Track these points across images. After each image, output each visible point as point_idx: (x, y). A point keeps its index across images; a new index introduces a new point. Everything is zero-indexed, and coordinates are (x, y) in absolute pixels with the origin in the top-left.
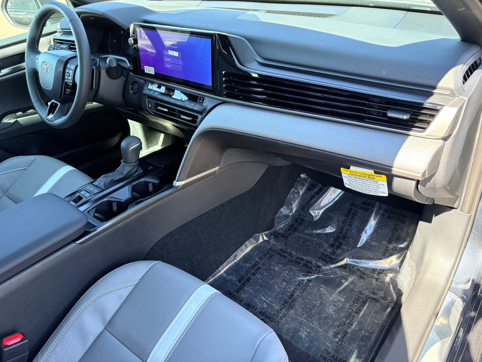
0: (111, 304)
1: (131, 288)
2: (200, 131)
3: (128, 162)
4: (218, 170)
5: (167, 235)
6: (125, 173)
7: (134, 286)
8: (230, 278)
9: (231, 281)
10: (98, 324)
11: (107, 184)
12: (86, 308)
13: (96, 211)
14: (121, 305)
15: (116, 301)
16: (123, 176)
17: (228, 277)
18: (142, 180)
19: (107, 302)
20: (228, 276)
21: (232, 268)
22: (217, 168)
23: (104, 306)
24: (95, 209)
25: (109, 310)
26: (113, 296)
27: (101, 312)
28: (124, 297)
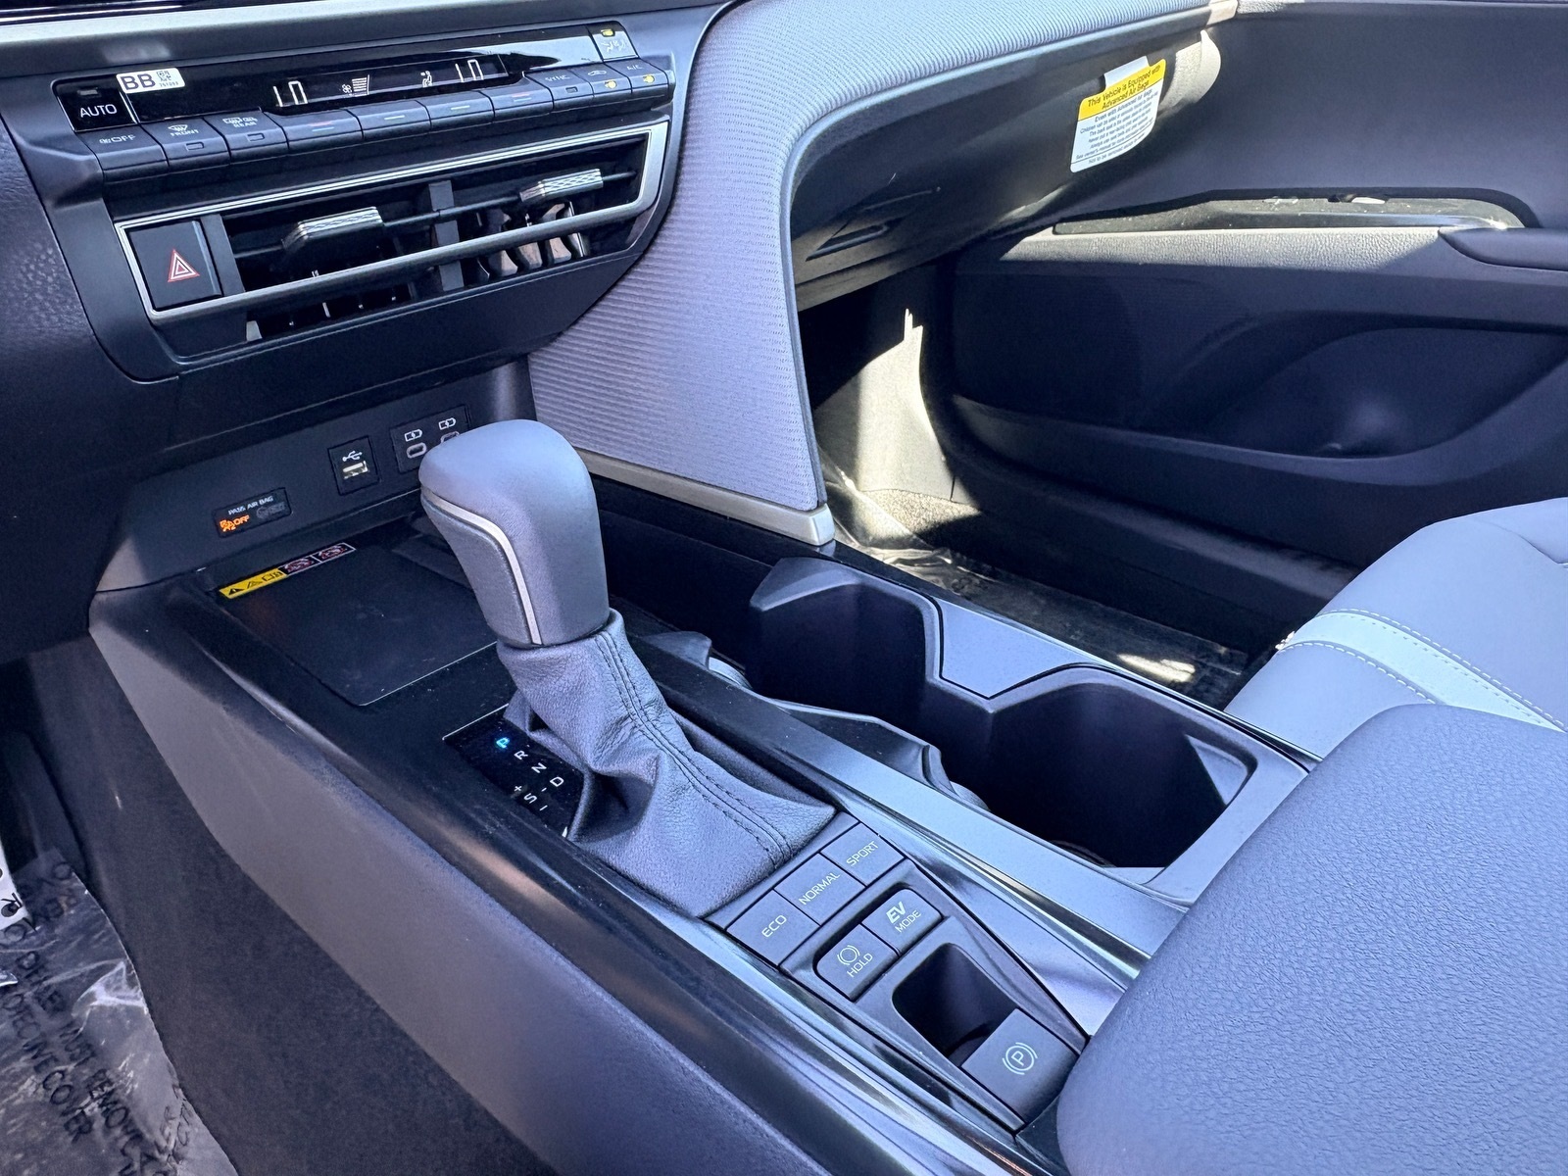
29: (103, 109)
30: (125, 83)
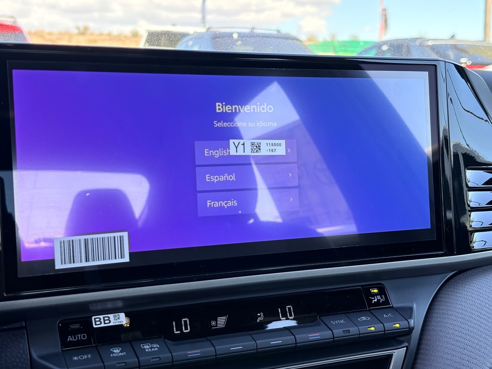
29: (80, 337)
30: (95, 322)
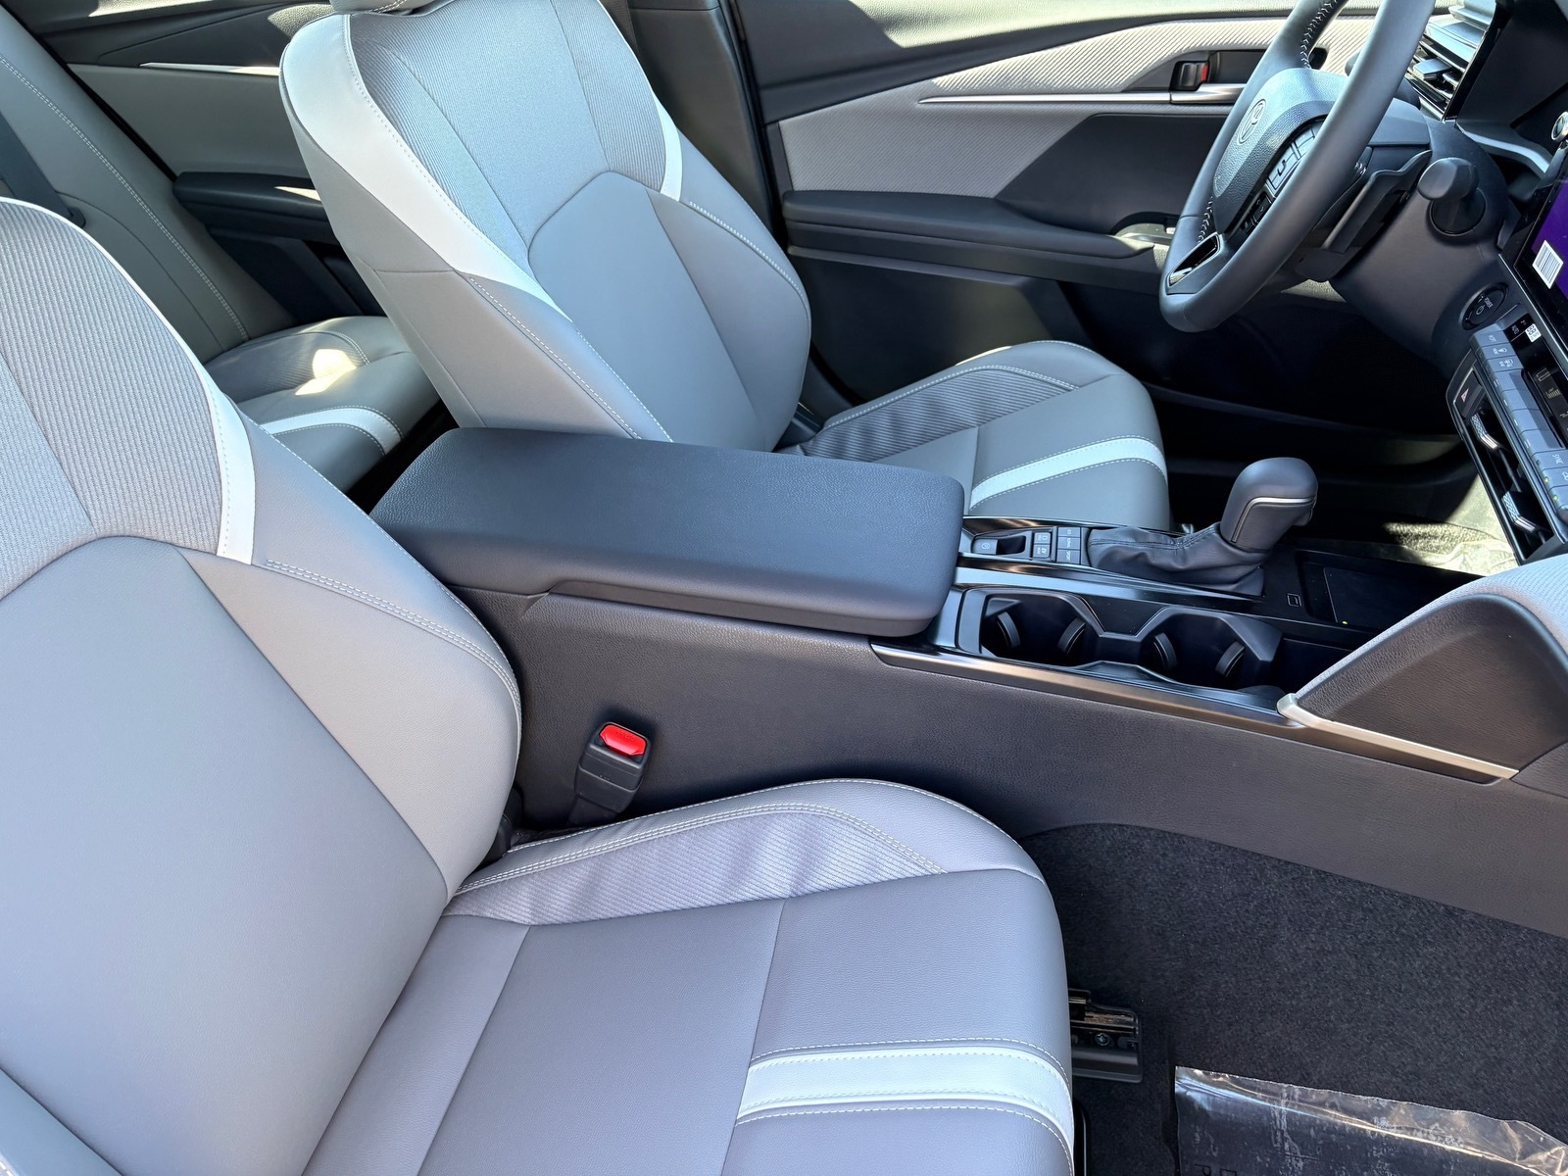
0: (842, 860)
1: (913, 870)
2: (1486, 591)
3: (1226, 538)
4: (1505, 780)
5: (1163, 835)
6: (1194, 561)
7: (923, 871)
8: (1287, 1146)
9: (1279, 1156)
10: (785, 875)
11: (1118, 558)
12: (791, 814)
13: (1013, 611)
14: (860, 884)
15: (858, 866)
16: (1180, 567)
17: (1284, 1139)
18: (1222, 616)
19: (837, 846)
20: (1286, 1135)
21: (1329, 1132)
22: (1506, 772)
23: (824, 848)
24: (1016, 601)
25: (825, 868)
26: (862, 846)
27: (809, 855)
28: (881, 872)
